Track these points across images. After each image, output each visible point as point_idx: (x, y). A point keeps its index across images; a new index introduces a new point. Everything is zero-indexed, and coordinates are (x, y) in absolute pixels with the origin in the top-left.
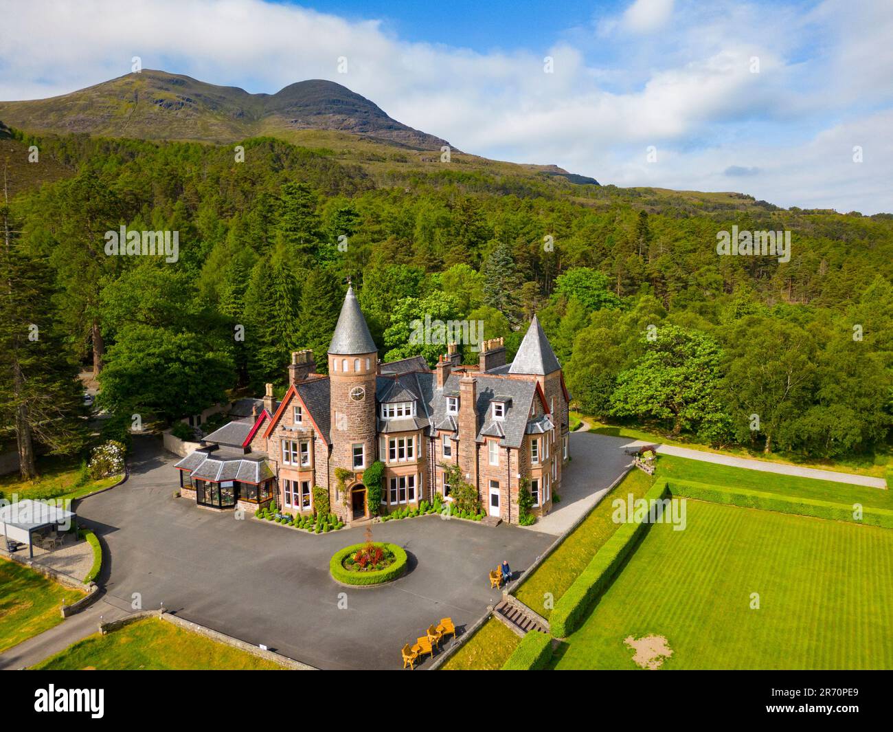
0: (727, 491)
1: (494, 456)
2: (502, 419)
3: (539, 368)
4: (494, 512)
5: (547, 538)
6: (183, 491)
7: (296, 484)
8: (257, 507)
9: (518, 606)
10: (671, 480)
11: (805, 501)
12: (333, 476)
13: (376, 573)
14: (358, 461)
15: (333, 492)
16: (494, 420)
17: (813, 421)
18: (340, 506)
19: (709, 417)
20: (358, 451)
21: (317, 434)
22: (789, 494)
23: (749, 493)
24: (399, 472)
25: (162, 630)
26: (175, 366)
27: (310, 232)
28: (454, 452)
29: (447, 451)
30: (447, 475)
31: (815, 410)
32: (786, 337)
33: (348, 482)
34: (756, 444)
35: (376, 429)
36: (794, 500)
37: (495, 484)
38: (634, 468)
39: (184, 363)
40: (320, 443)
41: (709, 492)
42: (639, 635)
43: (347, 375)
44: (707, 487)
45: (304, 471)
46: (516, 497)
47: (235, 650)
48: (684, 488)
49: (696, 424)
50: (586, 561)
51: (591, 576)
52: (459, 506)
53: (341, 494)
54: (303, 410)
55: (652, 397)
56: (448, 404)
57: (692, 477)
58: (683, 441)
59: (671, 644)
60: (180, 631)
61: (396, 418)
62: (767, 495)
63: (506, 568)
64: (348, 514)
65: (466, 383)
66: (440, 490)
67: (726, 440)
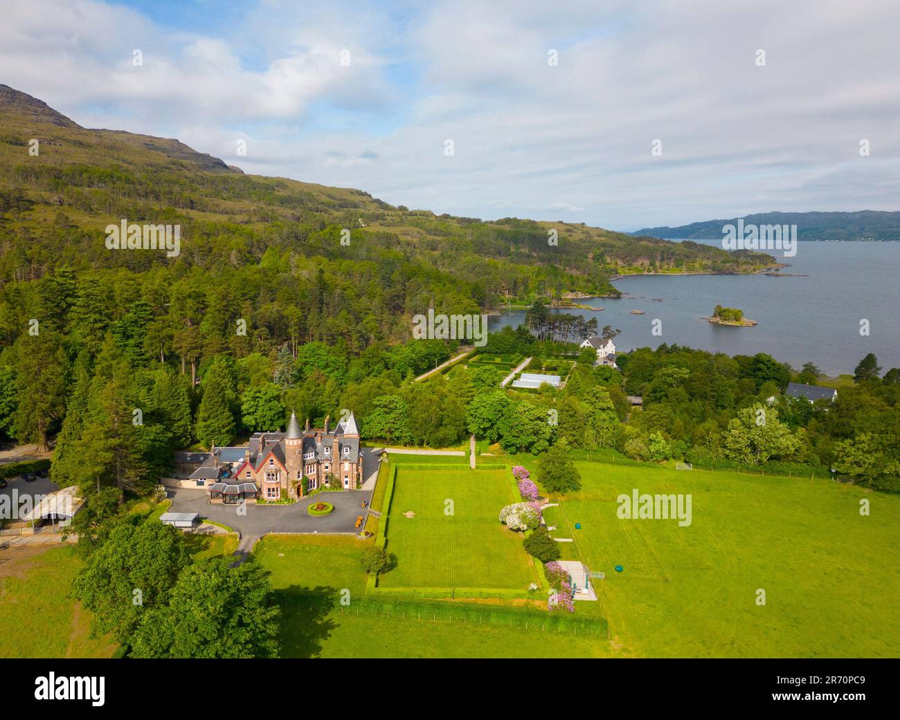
0: (416, 465)
1: (347, 467)
2: (348, 453)
3: (356, 432)
4: (346, 487)
5: (368, 492)
6: (212, 501)
7: (273, 489)
8: (255, 501)
9: (373, 511)
10: (397, 464)
11: (441, 465)
12: (290, 483)
13: (325, 511)
14: (299, 477)
15: (289, 489)
16: (346, 453)
17: (441, 433)
18: (292, 493)
19: (404, 435)
20: (299, 473)
21: (282, 469)
22: (436, 463)
23: (423, 465)
24: (310, 478)
25: (276, 537)
26: (157, 444)
27: (101, 314)
28: (330, 468)
29: (327, 467)
30: (326, 477)
31: (441, 428)
32: (431, 400)
33: (296, 485)
34: (421, 444)
35: (304, 463)
36: (437, 465)
37: (347, 477)
38: (382, 461)
39: (161, 442)
40: (284, 472)
41: (410, 467)
42: (406, 512)
43: (296, 446)
44: (409, 465)
45: (277, 483)
46: (355, 480)
47: (305, 535)
48: (402, 466)
49: (398, 438)
50: (383, 496)
51: (387, 500)
52: (333, 486)
53: (293, 490)
54: (275, 460)
55: (382, 429)
56: (325, 450)
57: (402, 461)
58: (392, 445)
59: (414, 512)
60: (282, 536)
61: (309, 458)
62: (429, 465)
63: (365, 502)
64: (296, 496)
65: (335, 443)
66: (324, 482)
67: (410, 444)
